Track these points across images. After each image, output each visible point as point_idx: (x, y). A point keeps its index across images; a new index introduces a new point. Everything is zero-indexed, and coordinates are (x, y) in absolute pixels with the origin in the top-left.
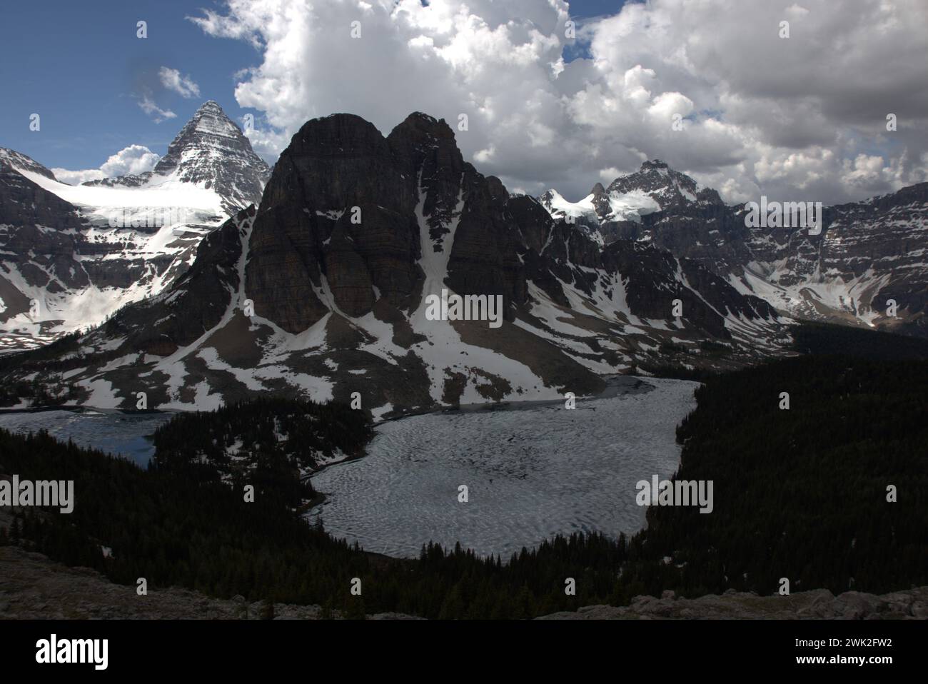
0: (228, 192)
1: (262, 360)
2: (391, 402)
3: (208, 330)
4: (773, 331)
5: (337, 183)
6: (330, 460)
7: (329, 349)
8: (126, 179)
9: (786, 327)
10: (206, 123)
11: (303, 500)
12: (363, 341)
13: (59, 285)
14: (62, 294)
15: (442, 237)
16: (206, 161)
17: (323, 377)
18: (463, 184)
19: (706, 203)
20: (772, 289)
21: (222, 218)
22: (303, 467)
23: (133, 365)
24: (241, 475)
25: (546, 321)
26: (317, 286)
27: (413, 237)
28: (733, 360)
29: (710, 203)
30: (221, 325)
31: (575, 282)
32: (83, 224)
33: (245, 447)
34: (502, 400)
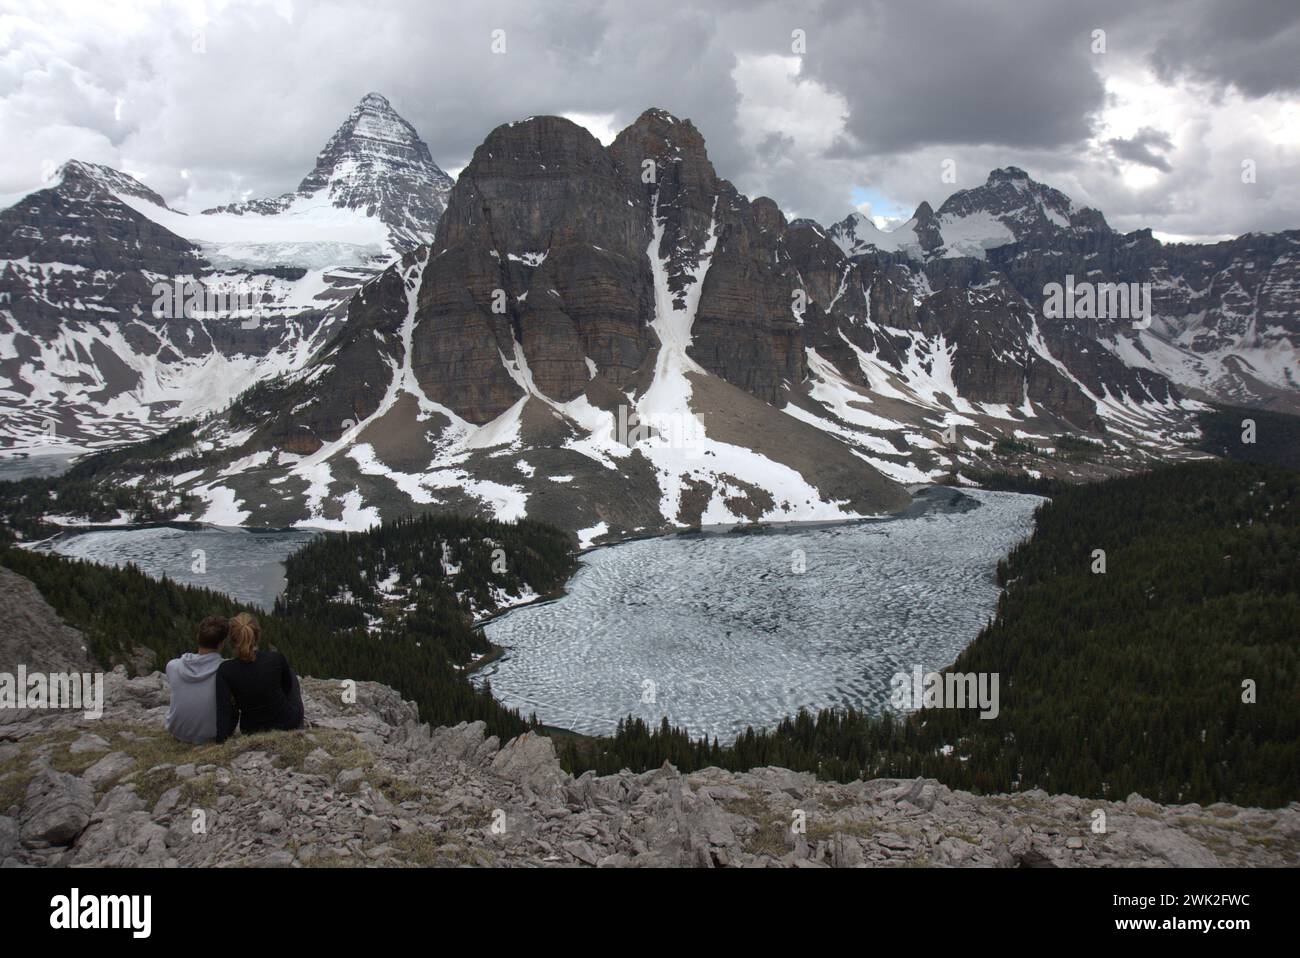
0: (399, 220)
1: (433, 461)
2: (606, 522)
3: (362, 419)
4: (1172, 421)
5: (536, 215)
6: (515, 600)
7: (524, 446)
8: (259, 205)
9: (1192, 415)
10: (367, 123)
11: (473, 655)
12: (570, 435)
13: (173, 353)
14: (177, 365)
15: (685, 289)
16: (368, 177)
17: (514, 486)
18: (716, 212)
19: (1084, 229)
20: (1179, 355)
21: (390, 257)
22: (479, 609)
23: (263, 467)
24: (395, 620)
25: (832, 407)
26: (508, 359)
27: (644, 289)
28: (1102, 464)
29: (1090, 230)
30: (380, 413)
31: (878, 351)
32: (204, 269)
33: (402, 582)
34: (760, 520)
